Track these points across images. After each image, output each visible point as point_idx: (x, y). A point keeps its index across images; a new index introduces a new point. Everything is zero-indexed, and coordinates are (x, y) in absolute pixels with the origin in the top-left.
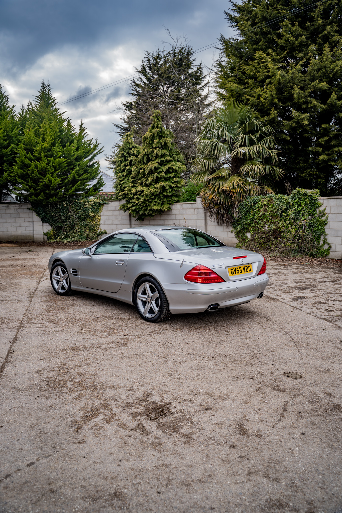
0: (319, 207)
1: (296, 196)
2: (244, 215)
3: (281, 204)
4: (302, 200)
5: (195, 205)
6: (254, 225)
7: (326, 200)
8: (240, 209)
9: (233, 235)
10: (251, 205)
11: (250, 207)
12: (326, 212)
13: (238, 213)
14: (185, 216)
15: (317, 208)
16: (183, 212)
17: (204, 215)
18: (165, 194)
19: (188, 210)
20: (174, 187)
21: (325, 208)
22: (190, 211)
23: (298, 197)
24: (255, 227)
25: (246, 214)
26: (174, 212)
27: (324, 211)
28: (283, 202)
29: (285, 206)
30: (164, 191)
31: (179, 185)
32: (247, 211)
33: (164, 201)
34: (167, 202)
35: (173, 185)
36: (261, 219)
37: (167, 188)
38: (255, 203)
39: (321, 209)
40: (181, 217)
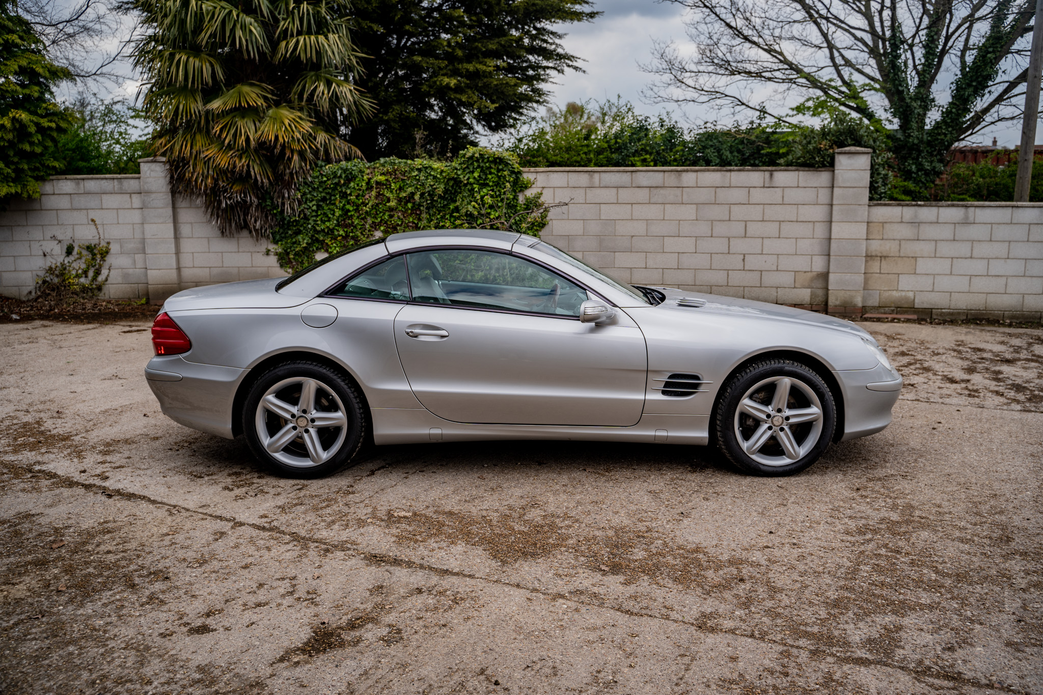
0: (526, 188)
1: (476, 164)
2: (314, 208)
3: (430, 181)
4: (491, 173)
5: (132, 182)
6: (341, 232)
7: (542, 175)
8: (304, 194)
9: (273, 260)
10: (337, 184)
11: (334, 189)
12: (542, 199)
13: (300, 204)
14: (92, 214)
15: (521, 191)
16: (82, 201)
17: (169, 211)
18: (27, 147)
19: (104, 197)
20: (50, 128)
21: (539, 190)
22: (111, 201)
23: (479, 166)
24: (345, 238)
25: (319, 206)
26: (51, 202)
27: (539, 198)
28: (435, 177)
29: (442, 186)
30: (21, 141)
31: (63, 125)
32: (324, 199)
33: (23, 170)
34: (30, 173)
35: (45, 123)
36: (363, 219)
37: (33, 129)
38: (350, 178)
39: (530, 193)
40: (80, 217)
